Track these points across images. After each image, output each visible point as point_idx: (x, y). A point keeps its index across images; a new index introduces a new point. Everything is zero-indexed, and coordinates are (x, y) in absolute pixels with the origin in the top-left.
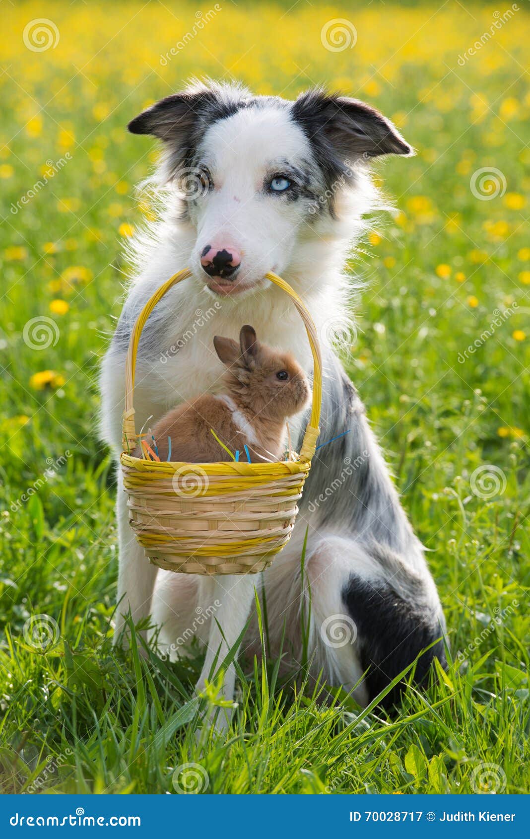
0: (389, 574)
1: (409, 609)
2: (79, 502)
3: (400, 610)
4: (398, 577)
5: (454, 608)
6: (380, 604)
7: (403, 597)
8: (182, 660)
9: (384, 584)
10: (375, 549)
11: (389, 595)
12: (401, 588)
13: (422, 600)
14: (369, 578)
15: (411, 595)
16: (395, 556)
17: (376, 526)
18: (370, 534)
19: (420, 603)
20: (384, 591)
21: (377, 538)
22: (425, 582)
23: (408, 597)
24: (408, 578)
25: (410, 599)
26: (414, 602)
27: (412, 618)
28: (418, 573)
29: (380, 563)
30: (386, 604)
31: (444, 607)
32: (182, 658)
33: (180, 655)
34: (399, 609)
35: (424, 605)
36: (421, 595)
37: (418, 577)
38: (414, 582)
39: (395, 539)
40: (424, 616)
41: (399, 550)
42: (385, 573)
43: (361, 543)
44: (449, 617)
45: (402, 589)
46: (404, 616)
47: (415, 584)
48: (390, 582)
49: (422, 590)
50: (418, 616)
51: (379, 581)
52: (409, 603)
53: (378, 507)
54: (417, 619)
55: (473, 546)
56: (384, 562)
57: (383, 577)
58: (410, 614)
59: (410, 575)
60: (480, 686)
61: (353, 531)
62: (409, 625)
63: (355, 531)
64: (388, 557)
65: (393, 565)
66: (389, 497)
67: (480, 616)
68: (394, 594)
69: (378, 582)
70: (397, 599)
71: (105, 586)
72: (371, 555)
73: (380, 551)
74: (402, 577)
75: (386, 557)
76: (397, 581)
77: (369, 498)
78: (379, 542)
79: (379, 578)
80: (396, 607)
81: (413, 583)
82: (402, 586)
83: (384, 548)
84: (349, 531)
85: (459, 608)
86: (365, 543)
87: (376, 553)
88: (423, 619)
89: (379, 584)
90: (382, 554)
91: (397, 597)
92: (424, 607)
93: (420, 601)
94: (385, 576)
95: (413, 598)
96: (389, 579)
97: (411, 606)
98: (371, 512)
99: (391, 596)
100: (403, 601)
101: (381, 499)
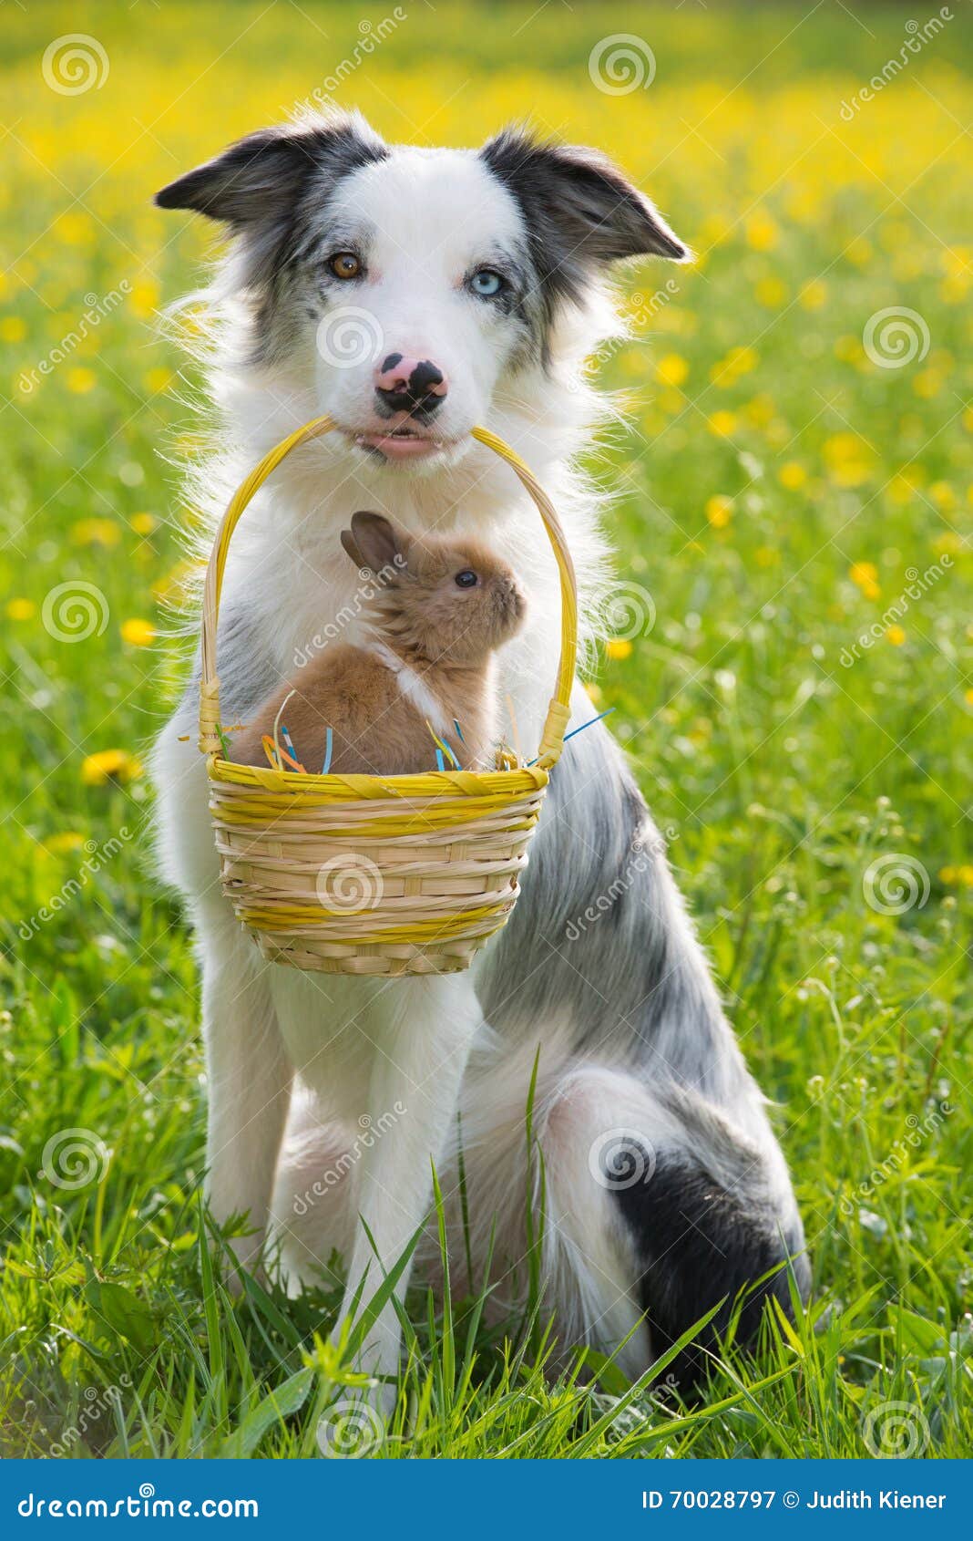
0: (698, 1141)
1: (735, 1206)
2: (156, 993)
3: (717, 1208)
4: (717, 1148)
5: (820, 1203)
6: (678, 1197)
7: (723, 1183)
8: (308, 1294)
9: (687, 1159)
10: (674, 1097)
11: (697, 1179)
12: (720, 1168)
13: (758, 1192)
14: (660, 1147)
15: (737, 1180)
16: (710, 1108)
17: (676, 1057)
18: (663, 1071)
19: (754, 1198)
20: (686, 1171)
21: (676, 1079)
22: (766, 1158)
23: (731, 1183)
24: (734, 1151)
25: (737, 1189)
26: (744, 1194)
27: (740, 1222)
28: (754, 1142)
29: (681, 1120)
30: (690, 1195)
31: (801, 1203)
32: (309, 1290)
33: (306, 1284)
34: (714, 1206)
35: (762, 1202)
36: (759, 1182)
37: (754, 1150)
38: (747, 1158)
39: (712, 1080)
40: (761, 1220)
41: (719, 1099)
42: (690, 1138)
43: (647, 1082)
44: (808, 1220)
45: (721, 1170)
46: (724, 1218)
47: (747, 1162)
48: (699, 1156)
49: (760, 1173)
50: (750, 1220)
51: (678, 1153)
52: (734, 1195)
53: (679, 1023)
54: (749, 1225)
55: (855, 1088)
56: (689, 1119)
57: (685, 1146)
58: (735, 1217)
59: (737, 1145)
60: (861, 1350)
61: (634, 1062)
62: (734, 1235)
63: (638, 1064)
64: (697, 1113)
65: (706, 1127)
66: (703, 1005)
67: (868, 1219)
68: (706, 1177)
69: (677, 1155)
70: (712, 1188)
71: (187, 1153)
72: (664, 1106)
73: (681, 1099)
74: (722, 1149)
75: (693, 1112)
76: (713, 1156)
77: (664, 1005)
78: (681, 1084)
79: (679, 1148)
80: (710, 1202)
81: (743, 1160)
82: (723, 1166)
83: (691, 1095)
84: (627, 1062)
85: (828, 1204)
86: (654, 1083)
87: (674, 1103)
88: (761, 1226)
89: (678, 1158)
90: (684, 1104)
91: (714, 1183)
92: (764, 1204)
93: (756, 1193)
94: (690, 1144)
95: (742, 1188)
96: (697, 1149)
97: (737, 1201)
98: (666, 1033)
99: (702, 1180)
100: (722, 1191)
101: (685, 1010)
